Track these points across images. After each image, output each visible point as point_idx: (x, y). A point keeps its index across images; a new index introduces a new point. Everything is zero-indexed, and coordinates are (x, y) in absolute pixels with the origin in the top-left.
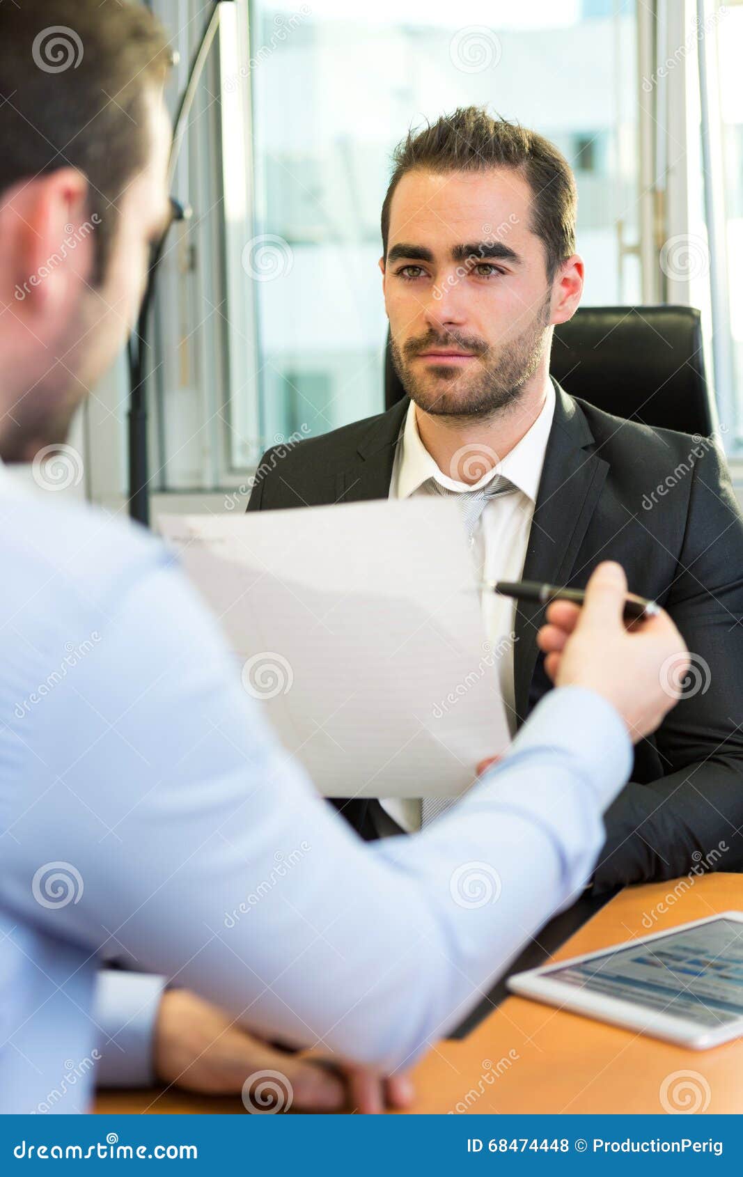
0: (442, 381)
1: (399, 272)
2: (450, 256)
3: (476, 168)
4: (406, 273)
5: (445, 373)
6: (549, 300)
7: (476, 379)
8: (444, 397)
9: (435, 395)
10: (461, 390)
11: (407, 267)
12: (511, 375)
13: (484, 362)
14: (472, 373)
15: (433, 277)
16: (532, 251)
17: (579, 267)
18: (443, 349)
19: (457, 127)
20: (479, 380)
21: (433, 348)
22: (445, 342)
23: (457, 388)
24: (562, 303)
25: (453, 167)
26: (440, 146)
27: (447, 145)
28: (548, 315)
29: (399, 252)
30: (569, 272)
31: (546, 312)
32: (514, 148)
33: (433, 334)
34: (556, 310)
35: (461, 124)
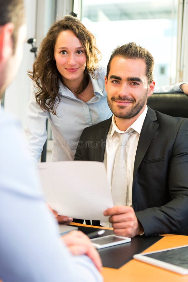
0: (121, 109)
1: (112, 82)
2: (126, 80)
3: (134, 59)
4: (114, 82)
5: (122, 107)
6: (147, 91)
8: (121, 113)
9: (119, 112)
10: (126, 112)
15: (121, 84)
16: (144, 79)
17: (154, 83)
18: (123, 101)
19: (130, 48)
20: (130, 109)
21: (120, 101)
22: (124, 99)
24: (150, 92)
25: (129, 58)
26: (126, 51)
27: (128, 52)
29: (112, 77)
30: (152, 84)
31: (146, 94)
32: (143, 55)
33: (120, 98)
34: (149, 93)
35: (131, 47)
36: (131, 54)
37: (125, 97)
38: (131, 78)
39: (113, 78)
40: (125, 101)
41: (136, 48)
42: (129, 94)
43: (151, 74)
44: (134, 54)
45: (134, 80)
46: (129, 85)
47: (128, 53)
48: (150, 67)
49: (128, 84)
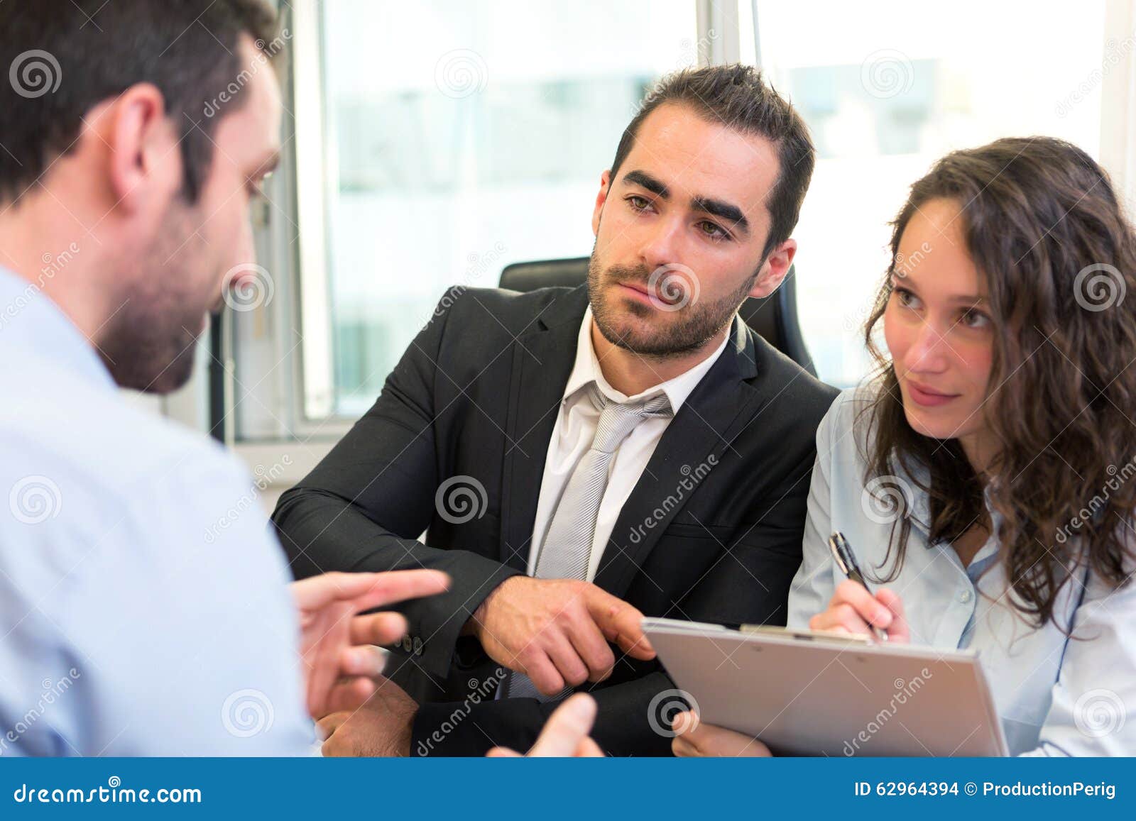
0: (633, 315)
1: (629, 199)
5: (639, 310)
6: (756, 274)
8: (629, 332)
9: (622, 327)
10: (648, 332)
11: (637, 198)
14: (664, 320)
15: (661, 215)
16: (760, 225)
17: (791, 252)
19: (736, 82)
20: (668, 328)
23: (645, 329)
24: (764, 280)
26: (715, 93)
27: (721, 97)
28: (750, 287)
30: (782, 253)
31: (749, 284)
33: (641, 270)
34: (758, 285)
35: (739, 80)
38: (709, 201)
39: (639, 183)
41: (757, 91)
44: (744, 112)
45: (719, 214)
46: (689, 226)
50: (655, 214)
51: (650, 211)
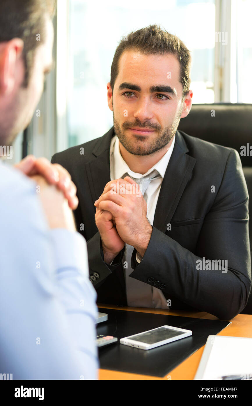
0: (139, 141)
1: (123, 94)
2: (149, 91)
3: (161, 54)
5: (141, 138)
7: (154, 140)
8: (140, 148)
9: (136, 147)
10: (147, 146)
11: (127, 92)
12: (166, 139)
13: (158, 134)
14: (152, 138)
15: (138, 97)
17: (191, 95)
18: (142, 128)
21: (137, 127)
22: (144, 125)
23: (146, 145)
24: (184, 110)
26: (146, 42)
29: (124, 86)
30: (188, 97)
32: (175, 47)
33: (138, 122)
34: (183, 112)
35: (154, 33)
36: (156, 46)
37: (146, 121)
38: (157, 87)
39: (126, 87)
40: (145, 128)
41: (162, 35)
42: (153, 116)
43: (187, 79)
44: (160, 46)
45: (163, 91)
46: (152, 99)
47: (150, 44)
48: (186, 68)
49: (150, 97)
50: (136, 98)
51: (134, 97)
